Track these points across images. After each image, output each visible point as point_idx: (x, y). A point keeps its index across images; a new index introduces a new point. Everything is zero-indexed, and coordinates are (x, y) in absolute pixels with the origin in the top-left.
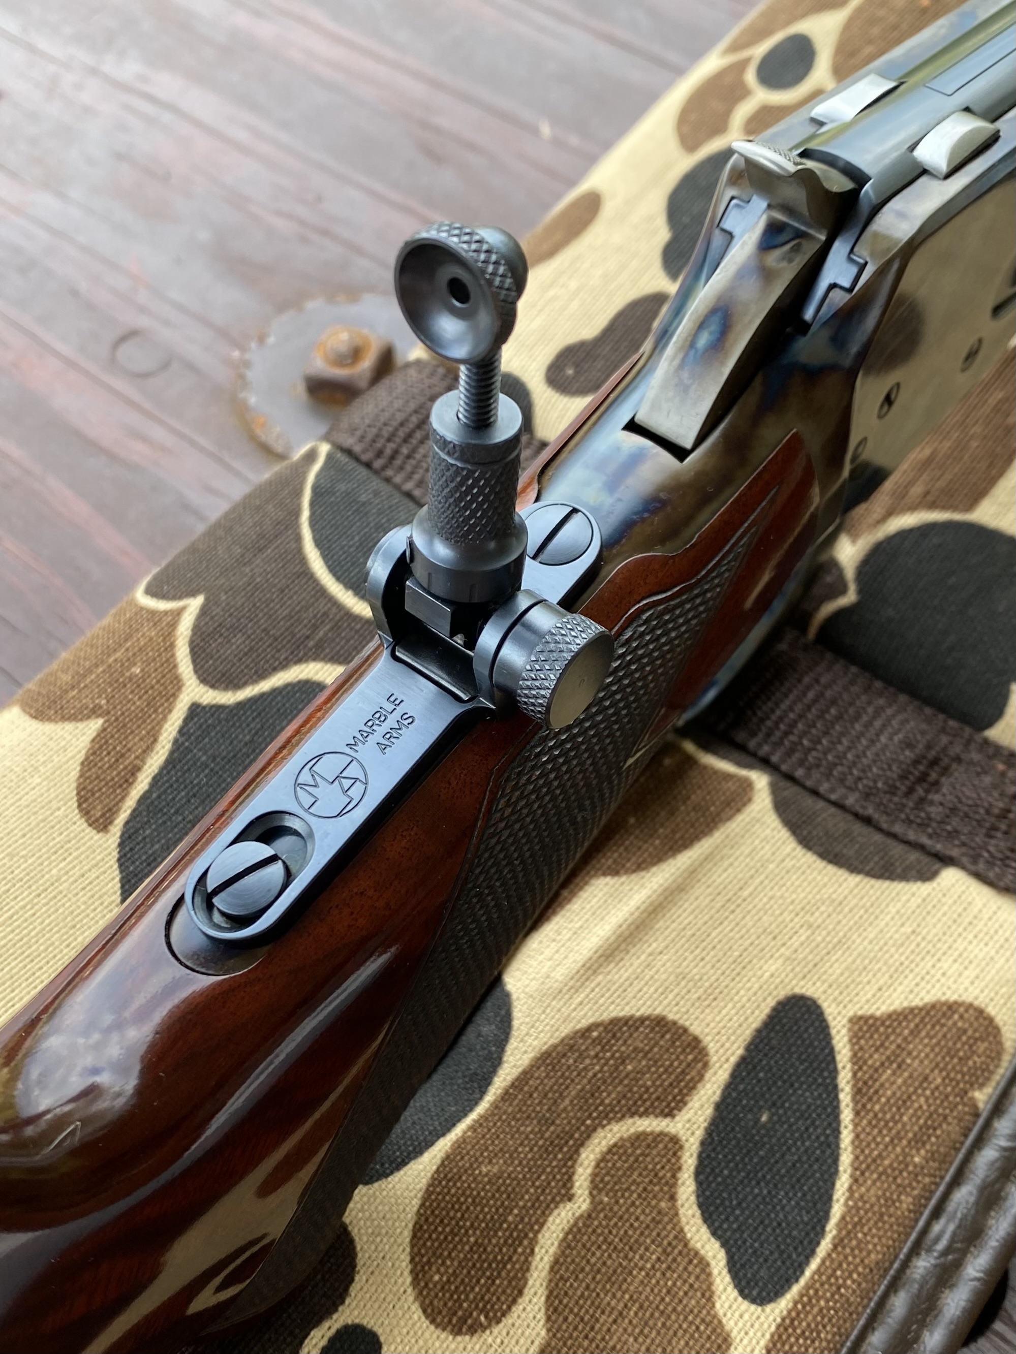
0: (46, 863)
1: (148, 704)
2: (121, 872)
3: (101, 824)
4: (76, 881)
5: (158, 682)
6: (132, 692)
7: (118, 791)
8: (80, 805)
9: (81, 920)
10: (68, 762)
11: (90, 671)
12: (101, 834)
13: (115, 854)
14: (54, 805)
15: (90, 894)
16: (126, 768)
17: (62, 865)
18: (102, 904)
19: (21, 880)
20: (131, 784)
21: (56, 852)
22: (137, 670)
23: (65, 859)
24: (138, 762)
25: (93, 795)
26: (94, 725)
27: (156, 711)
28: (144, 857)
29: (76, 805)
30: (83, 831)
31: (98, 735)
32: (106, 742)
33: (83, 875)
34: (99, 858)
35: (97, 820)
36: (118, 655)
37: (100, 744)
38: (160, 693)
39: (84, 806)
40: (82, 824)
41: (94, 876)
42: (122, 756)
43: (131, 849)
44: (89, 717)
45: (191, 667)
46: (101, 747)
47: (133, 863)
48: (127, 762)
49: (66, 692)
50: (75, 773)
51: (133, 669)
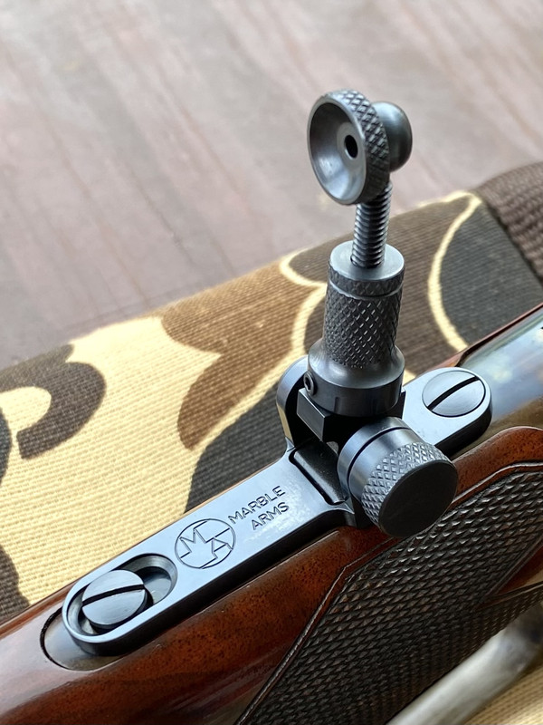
0: (141, 462)
1: (259, 355)
2: (192, 487)
3: (190, 442)
4: (157, 484)
5: (272, 340)
6: (250, 341)
7: (212, 418)
8: (180, 420)
9: (151, 519)
10: (182, 380)
11: (224, 312)
12: (187, 450)
13: (192, 470)
14: (161, 414)
15: (163, 498)
16: (223, 400)
17: (151, 467)
18: (170, 510)
19: (118, 469)
20: (223, 415)
21: (150, 455)
22: (260, 325)
23: (155, 463)
24: (234, 399)
25: (192, 414)
26: (211, 358)
27: (262, 363)
28: (212, 480)
29: (177, 418)
30: (175, 443)
31: (212, 367)
32: (216, 375)
33: (164, 481)
34: (180, 469)
35: (188, 437)
36: (250, 307)
37: (210, 375)
38: (271, 350)
39: (183, 422)
40: (176, 436)
41: (172, 484)
42: (224, 390)
43: (205, 470)
44: (210, 349)
45: (303, 338)
46: (211, 377)
47: (203, 481)
48: (226, 396)
49: (201, 322)
50: (185, 392)
51: (258, 323)
